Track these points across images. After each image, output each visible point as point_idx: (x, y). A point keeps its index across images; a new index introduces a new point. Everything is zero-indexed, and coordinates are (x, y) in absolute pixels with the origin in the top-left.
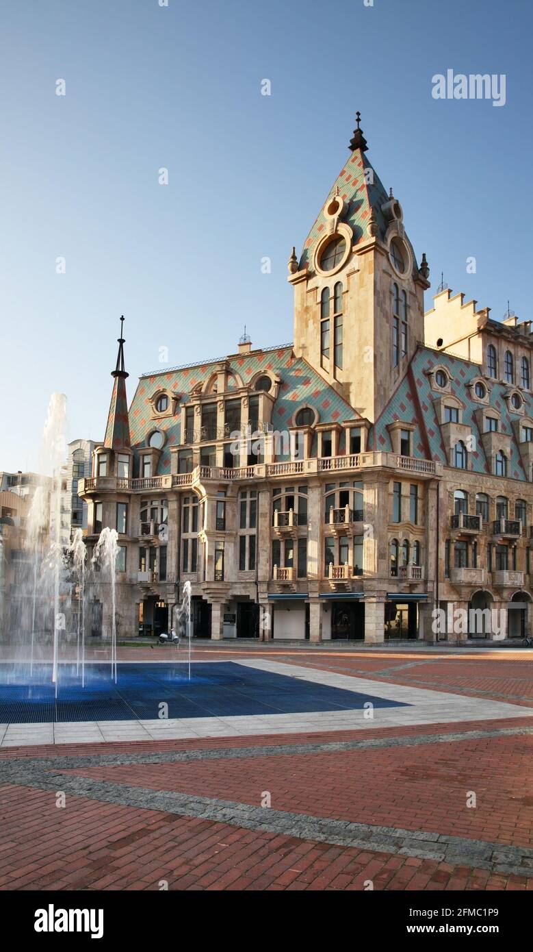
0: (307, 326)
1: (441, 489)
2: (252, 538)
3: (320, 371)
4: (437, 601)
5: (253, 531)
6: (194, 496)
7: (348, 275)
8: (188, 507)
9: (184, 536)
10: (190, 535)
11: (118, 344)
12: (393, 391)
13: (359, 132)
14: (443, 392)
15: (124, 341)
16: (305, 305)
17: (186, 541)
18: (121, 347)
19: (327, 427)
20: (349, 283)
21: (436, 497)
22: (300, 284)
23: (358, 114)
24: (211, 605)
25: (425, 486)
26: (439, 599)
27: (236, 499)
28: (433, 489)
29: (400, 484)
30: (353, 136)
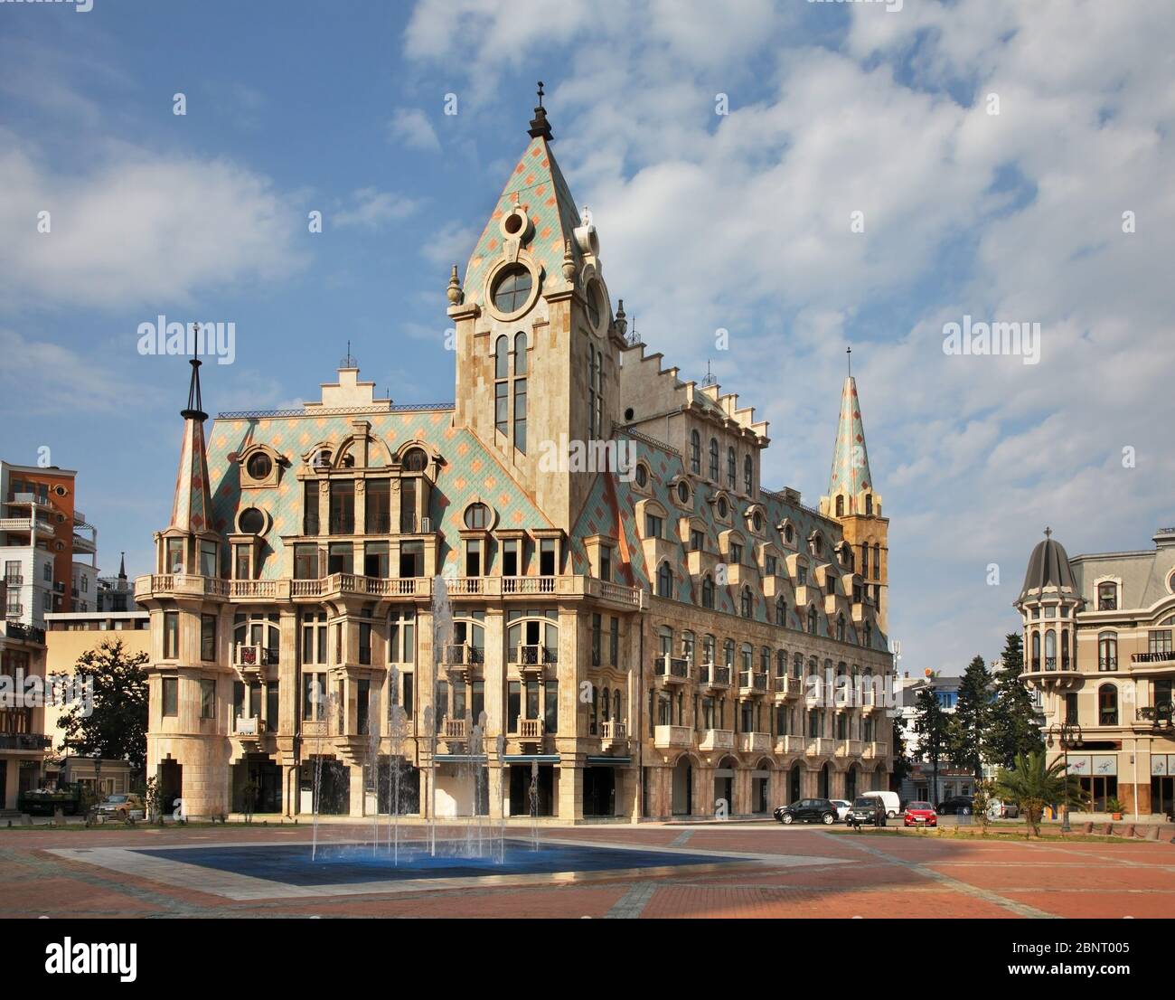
0: (475, 384)
1: (645, 625)
2: (407, 676)
3: (493, 449)
4: (641, 767)
5: (410, 667)
6: (322, 611)
7: (535, 327)
8: (312, 628)
9: (305, 668)
10: (314, 667)
11: (191, 367)
12: (588, 491)
13: (541, 112)
14: (643, 493)
15: (200, 363)
16: (472, 354)
17: (308, 676)
18: (196, 372)
19: (512, 534)
20: (535, 337)
21: (640, 633)
22: (465, 321)
23: (541, 85)
24: (349, 768)
25: (626, 619)
26: (643, 765)
27: (384, 621)
28: (636, 624)
29: (600, 616)
30: (533, 117)
